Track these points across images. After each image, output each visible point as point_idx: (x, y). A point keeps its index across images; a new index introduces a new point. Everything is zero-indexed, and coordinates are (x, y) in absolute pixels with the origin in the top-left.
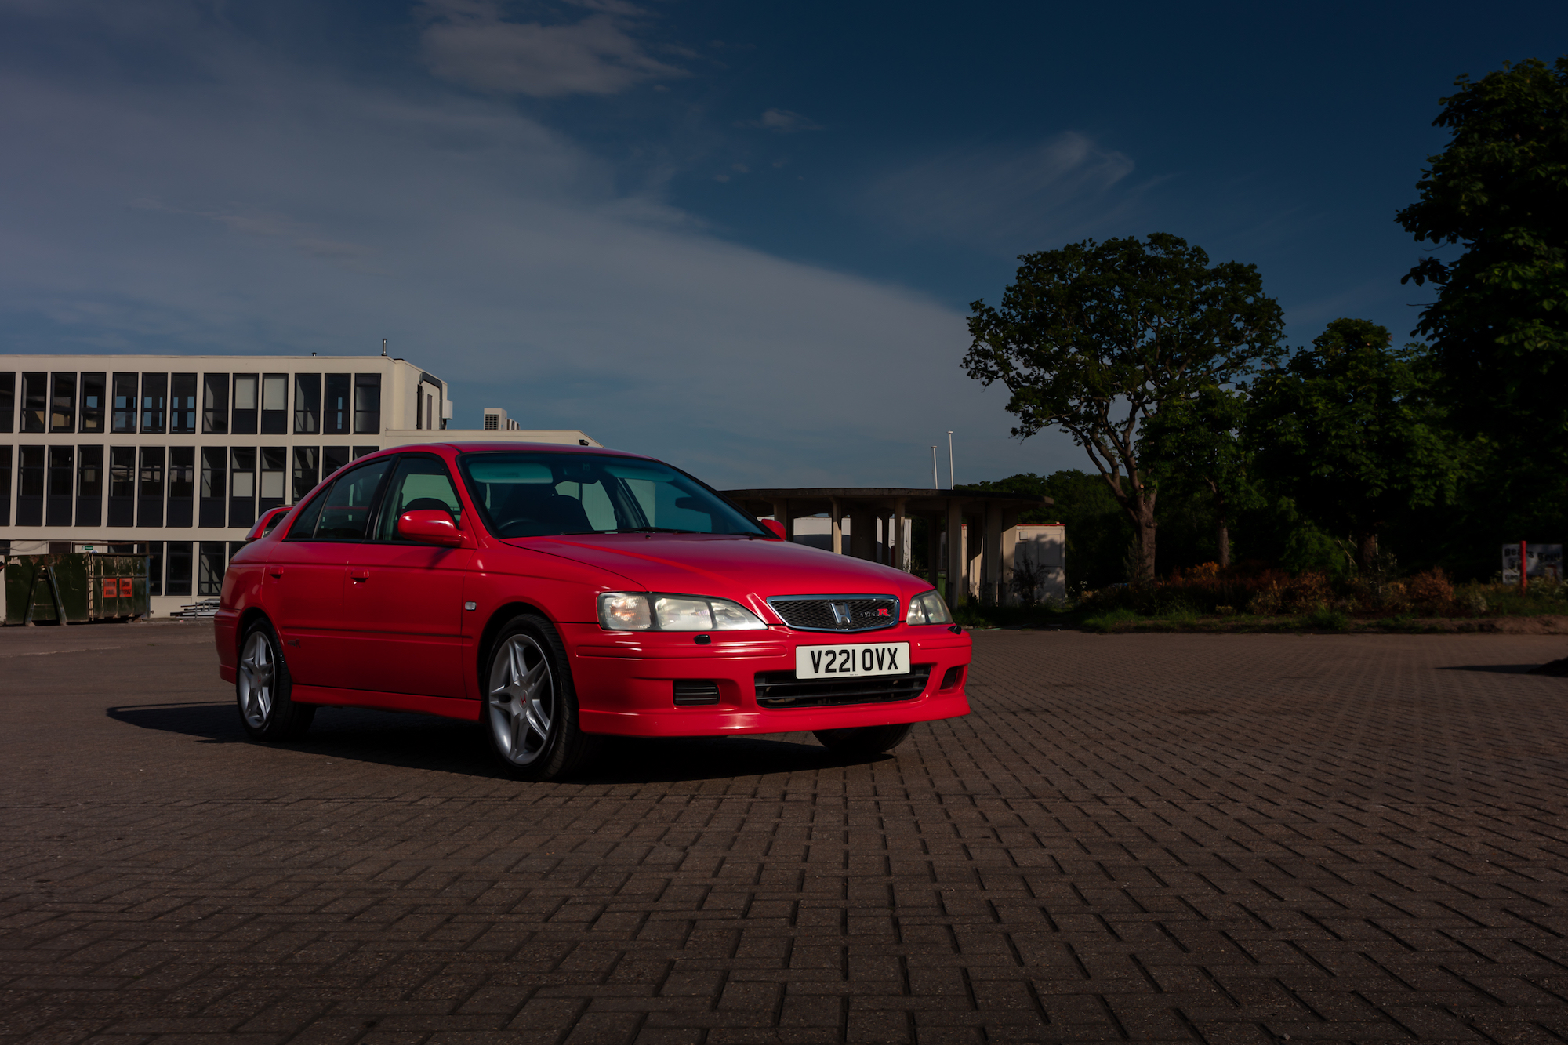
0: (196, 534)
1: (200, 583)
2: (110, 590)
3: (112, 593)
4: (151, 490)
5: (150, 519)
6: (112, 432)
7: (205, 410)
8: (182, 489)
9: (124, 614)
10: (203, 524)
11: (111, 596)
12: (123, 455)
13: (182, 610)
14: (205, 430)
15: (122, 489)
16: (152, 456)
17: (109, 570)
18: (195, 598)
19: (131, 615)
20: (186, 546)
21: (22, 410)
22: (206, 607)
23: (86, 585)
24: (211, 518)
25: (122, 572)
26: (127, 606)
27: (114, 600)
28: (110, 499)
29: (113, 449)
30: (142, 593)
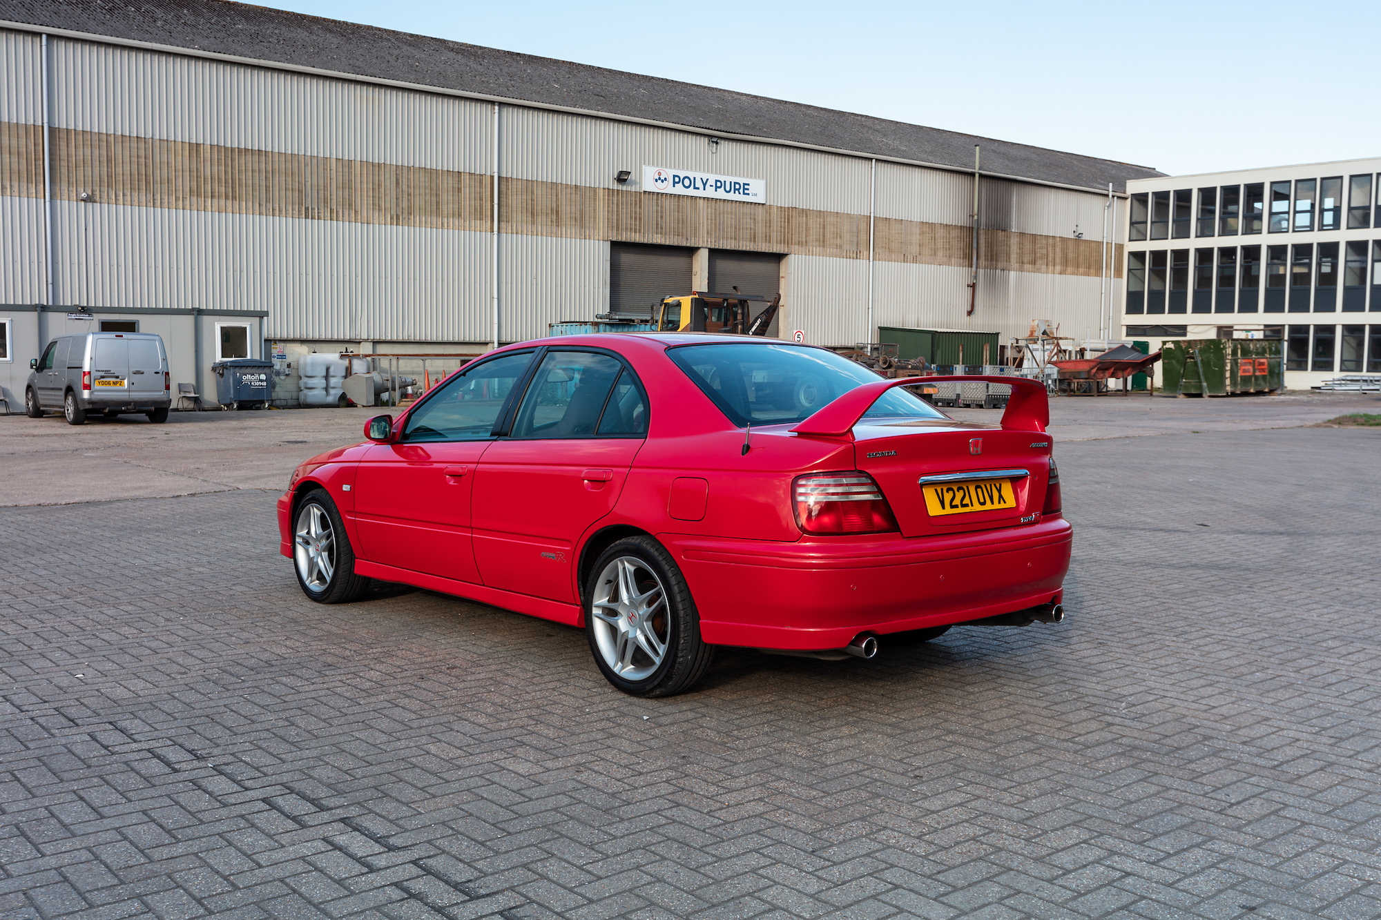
0: (1339, 318)
1: (1342, 361)
2: (1246, 368)
3: (1248, 371)
4: (1301, 280)
5: (1299, 305)
6: (1269, 232)
7: (1350, 209)
8: (1328, 280)
9: (1259, 389)
10: (1346, 308)
11: (1247, 374)
12: (1277, 252)
13: (1323, 384)
14: (1350, 226)
15: (1276, 281)
16: (1302, 251)
17: (1246, 352)
18: (1337, 373)
19: (1266, 390)
20: (1331, 329)
21: (1198, 219)
22: (1343, 382)
23: (1224, 365)
24: (1353, 303)
25: (1257, 354)
26: (1262, 383)
27: (1250, 377)
28: (1267, 291)
29: (1269, 247)
30: (1277, 371)
